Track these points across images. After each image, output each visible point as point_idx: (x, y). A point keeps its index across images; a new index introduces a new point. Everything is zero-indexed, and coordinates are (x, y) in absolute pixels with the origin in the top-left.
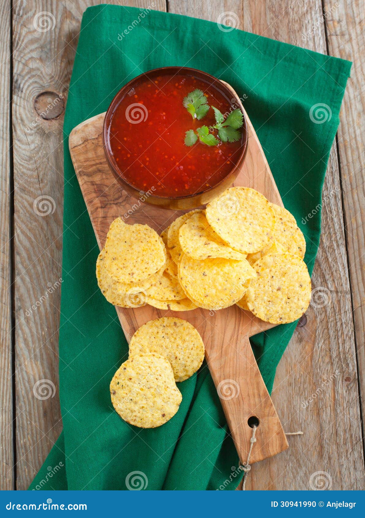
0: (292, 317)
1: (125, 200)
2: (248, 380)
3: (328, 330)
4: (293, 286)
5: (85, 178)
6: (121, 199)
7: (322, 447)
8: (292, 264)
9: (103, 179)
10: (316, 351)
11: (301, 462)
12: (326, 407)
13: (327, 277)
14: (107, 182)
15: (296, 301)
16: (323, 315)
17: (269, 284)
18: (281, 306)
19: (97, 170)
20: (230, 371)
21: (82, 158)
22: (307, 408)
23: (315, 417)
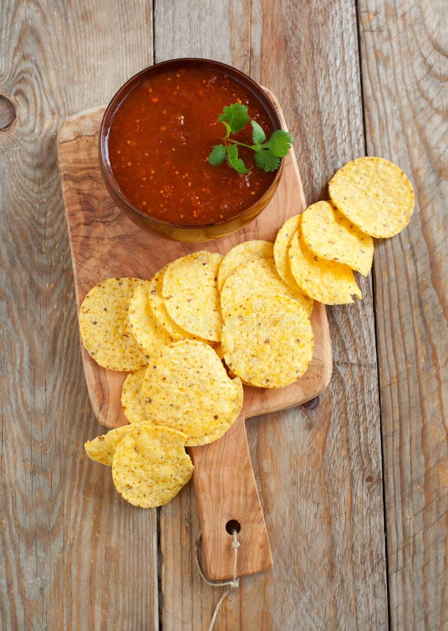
0: (282, 380)
1: (116, 220)
2: (235, 472)
3: (346, 414)
4: (287, 340)
5: (71, 183)
6: (111, 217)
7: (332, 565)
8: (287, 311)
9: (92, 188)
10: (330, 441)
11: (305, 585)
12: (340, 515)
13: (348, 345)
14: (97, 193)
15: (289, 360)
16: (341, 395)
17: (255, 333)
18: (268, 363)
19: (87, 176)
20: (213, 459)
21: (70, 157)
22: (316, 515)
23: (325, 527)
